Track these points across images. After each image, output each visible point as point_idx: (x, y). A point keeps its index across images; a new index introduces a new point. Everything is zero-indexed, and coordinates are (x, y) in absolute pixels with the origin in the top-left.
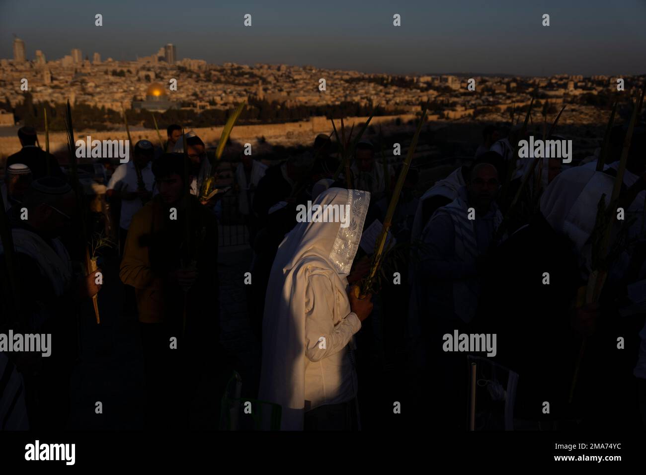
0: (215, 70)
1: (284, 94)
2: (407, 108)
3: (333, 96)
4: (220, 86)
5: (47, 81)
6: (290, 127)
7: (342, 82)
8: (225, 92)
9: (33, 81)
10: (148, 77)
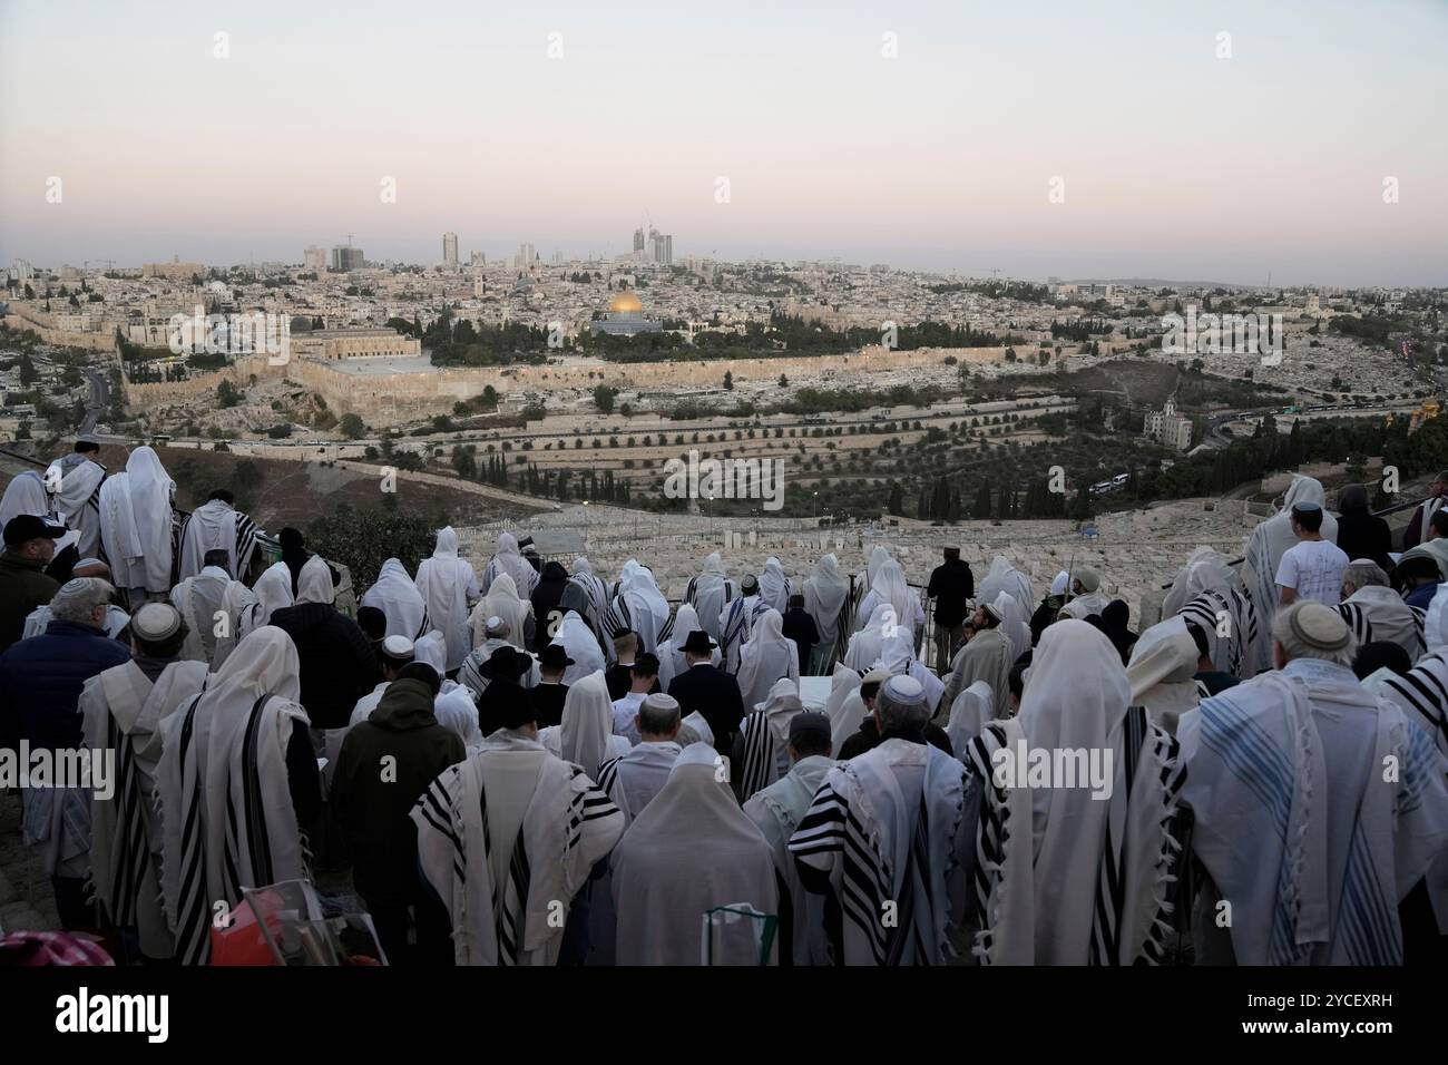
0: (729, 272)
1: (829, 309)
2: (1027, 335)
3: (909, 313)
4: (732, 297)
5: (478, 291)
6: (829, 362)
7: (927, 291)
8: (738, 306)
9: (459, 293)
10: (623, 284)
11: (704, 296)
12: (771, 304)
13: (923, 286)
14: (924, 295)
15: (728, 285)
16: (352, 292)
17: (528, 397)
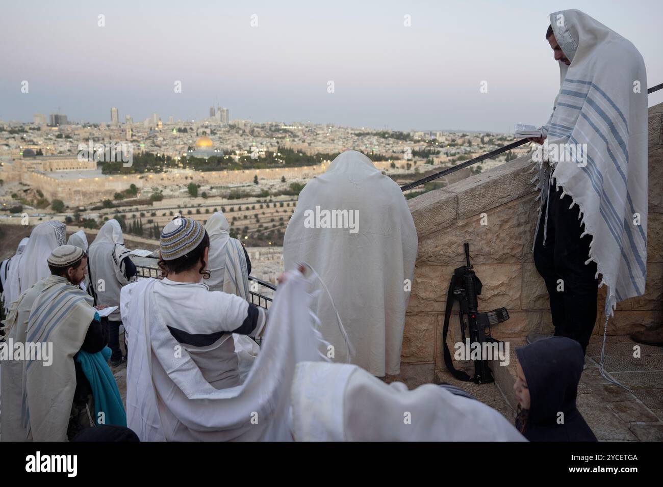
0: (257, 127)
1: (306, 144)
2: (400, 156)
3: (344, 146)
4: (259, 139)
6: (306, 169)
8: (261, 144)
9: (119, 138)
10: (204, 133)
11: (245, 139)
12: (278, 143)
13: (352, 134)
14: (352, 138)
15: (257, 133)
16: (59, 136)
17: (154, 189)
